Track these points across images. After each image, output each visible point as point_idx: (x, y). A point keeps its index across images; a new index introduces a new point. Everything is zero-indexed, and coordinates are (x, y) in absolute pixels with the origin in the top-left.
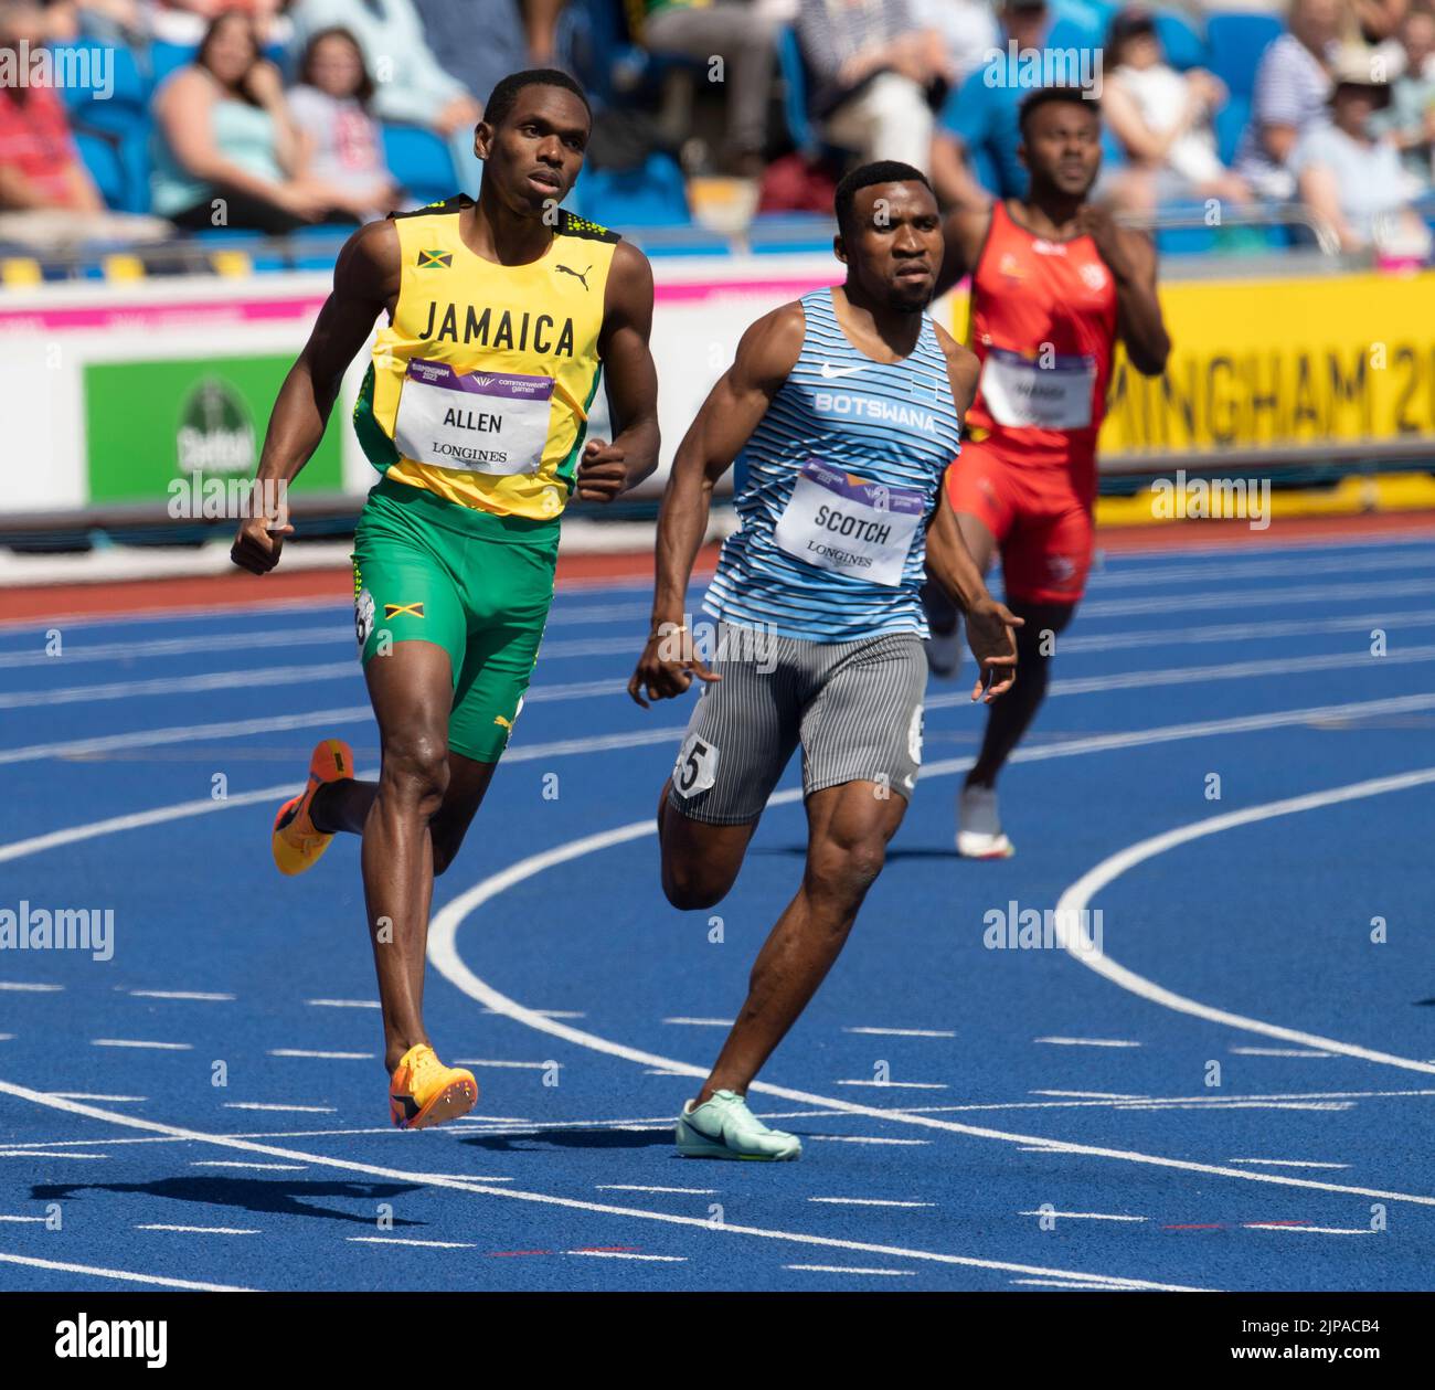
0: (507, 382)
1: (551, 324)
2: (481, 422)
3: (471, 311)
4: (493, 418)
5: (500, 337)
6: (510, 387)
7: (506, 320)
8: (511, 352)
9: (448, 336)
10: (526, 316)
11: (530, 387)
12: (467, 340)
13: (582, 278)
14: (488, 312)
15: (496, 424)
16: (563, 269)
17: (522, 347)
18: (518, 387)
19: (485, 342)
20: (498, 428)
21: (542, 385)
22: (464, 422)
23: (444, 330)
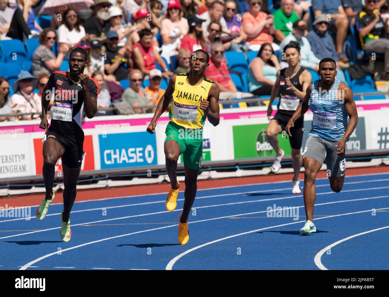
0: (189, 106)
1: (198, 96)
2: (185, 113)
3: (185, 93)
4: (187, 112)
5: (189, 98)
6: (190, 107)
7: (191, 95)
8: (191, 101)
9: (181, 97)
10: (194, 95)
11: (193, 107)
12: (184, 98)
13: (205, 89)
14: (188, 93)
15: (188, 113)
16: (202, 87)
17: (193, 100)
18: (191, 107)
19: (187, 98)
20: (188, 114)
21: (195, 107)
22: (182, 113)
23: (180, 96)
